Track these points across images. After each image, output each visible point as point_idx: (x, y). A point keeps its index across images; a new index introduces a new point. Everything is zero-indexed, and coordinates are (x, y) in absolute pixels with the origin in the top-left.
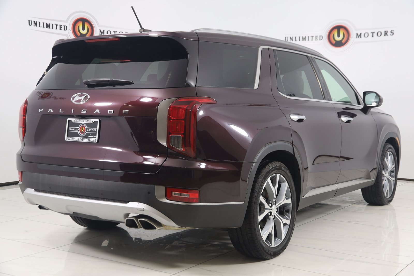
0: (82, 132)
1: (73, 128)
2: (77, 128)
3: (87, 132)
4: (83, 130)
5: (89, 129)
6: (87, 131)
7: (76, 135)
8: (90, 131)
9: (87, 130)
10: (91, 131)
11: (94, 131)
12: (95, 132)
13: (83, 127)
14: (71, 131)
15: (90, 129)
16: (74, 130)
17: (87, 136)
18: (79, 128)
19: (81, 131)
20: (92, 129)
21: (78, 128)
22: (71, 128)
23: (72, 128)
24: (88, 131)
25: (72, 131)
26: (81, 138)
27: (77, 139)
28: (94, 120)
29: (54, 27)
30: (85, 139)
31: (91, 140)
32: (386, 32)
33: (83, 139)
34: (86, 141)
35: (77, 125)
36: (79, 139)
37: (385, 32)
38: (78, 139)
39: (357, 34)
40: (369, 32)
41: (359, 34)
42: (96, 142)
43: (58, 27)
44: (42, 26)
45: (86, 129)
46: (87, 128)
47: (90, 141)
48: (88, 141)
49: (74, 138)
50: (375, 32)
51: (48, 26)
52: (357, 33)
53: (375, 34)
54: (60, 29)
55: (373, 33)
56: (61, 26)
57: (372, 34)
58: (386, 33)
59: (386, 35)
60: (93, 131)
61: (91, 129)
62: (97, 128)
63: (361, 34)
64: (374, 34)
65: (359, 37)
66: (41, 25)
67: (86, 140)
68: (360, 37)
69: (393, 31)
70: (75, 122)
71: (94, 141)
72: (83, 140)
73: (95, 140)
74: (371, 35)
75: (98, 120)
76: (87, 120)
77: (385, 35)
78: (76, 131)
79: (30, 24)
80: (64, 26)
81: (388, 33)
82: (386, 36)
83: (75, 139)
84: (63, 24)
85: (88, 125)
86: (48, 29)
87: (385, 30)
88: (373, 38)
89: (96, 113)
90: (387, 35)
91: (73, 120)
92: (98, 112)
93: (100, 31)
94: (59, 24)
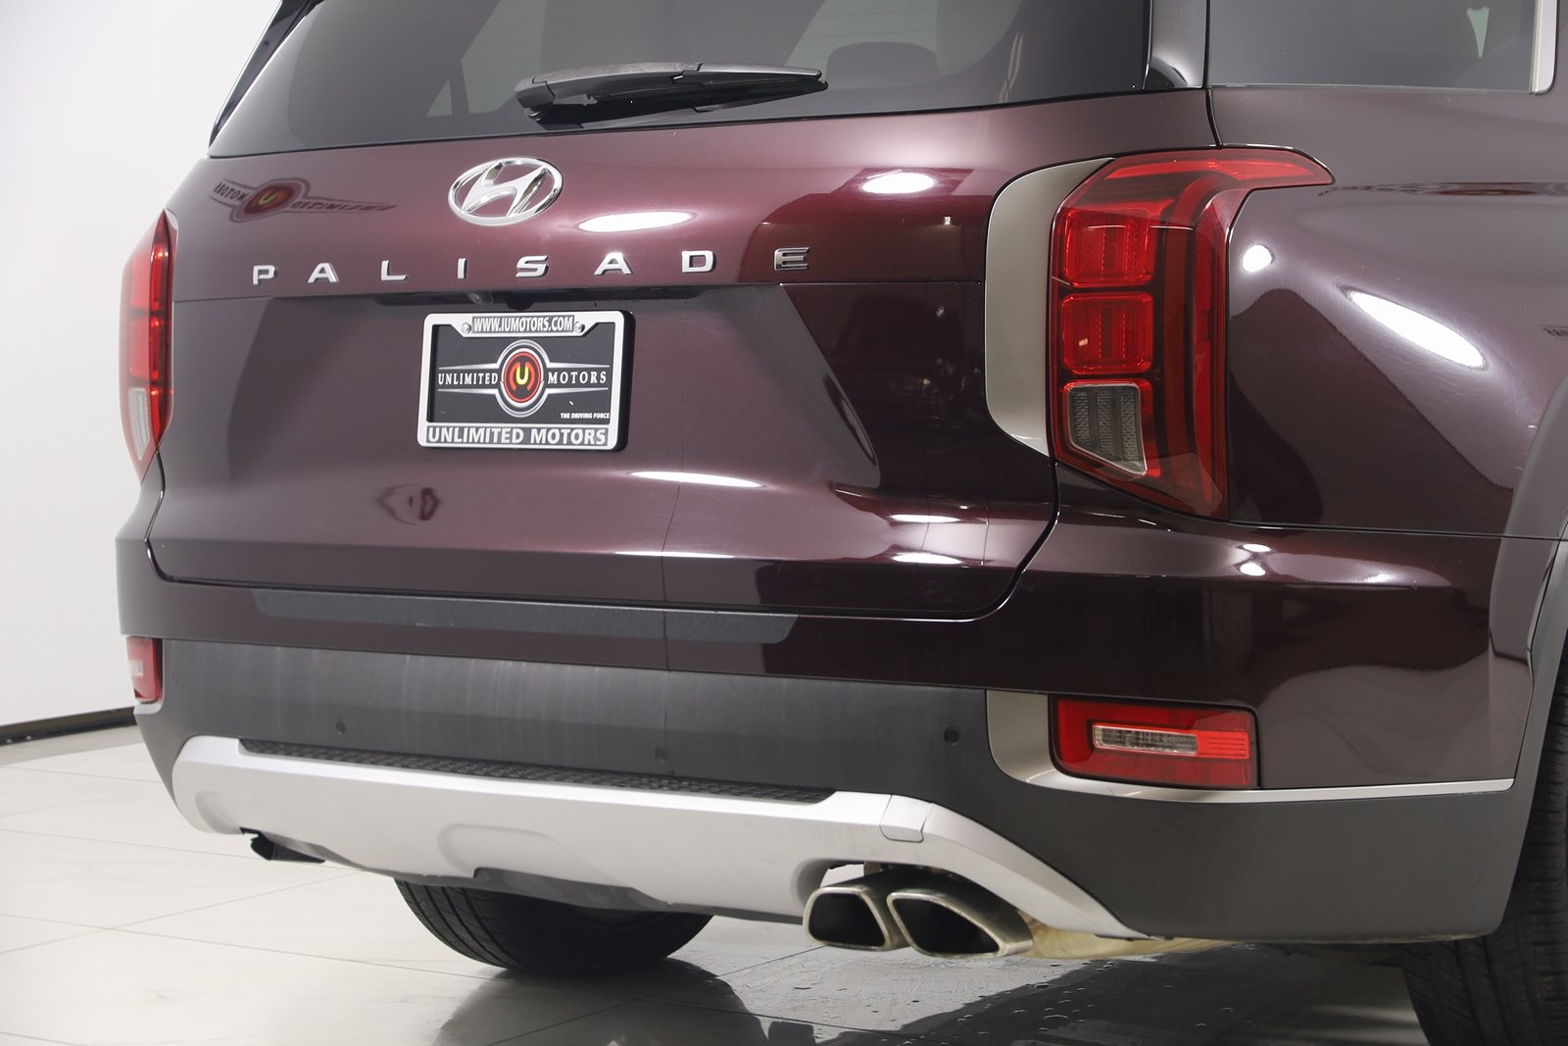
0: (521, 393)
1: (464, 371)
2: (485, 371)
3: (549, 391)
4: (522, 377)
5: (560, 371)
6: (552, 386)
7: (488, 411)
8: (569, 385)
9: (553, 379)
10: (578, 385)
11: (594, 380)
12: (598, 385)
13: (523, 360)
14: (452, 386)
15: (569, 370)
16: (468, 380)
18: (498, 371)
19: (514, 388)
20: (580, 370)
21: (491, 371)
22: (449, 372)
23: (458, 372)
24: (559, 385)
25: (458, 386)
26: (517, 429)
27: (492, 434)
28: (588, 319)
30: (543, 432)
33: (527, 432)
34: (547, 443)
36: (505, 436)
38: (496, 431)
45: (547, 371)
46: (550, 365)
47: (570, 443)
48: (560, 442)
49: (473, 431)
60: (588, 384)
61: (574, 374)
62: (611, 363)
67: (545, 436)
70: (471, 335)
71: (596, 439)
72: (527, 440)
73: (606, 434)
75: (617, 318)
76: (550, 321)
83: (477, 435)
85: (557, 347)
89: (605, 271)
91: (460, 322)
92: (622, 265)
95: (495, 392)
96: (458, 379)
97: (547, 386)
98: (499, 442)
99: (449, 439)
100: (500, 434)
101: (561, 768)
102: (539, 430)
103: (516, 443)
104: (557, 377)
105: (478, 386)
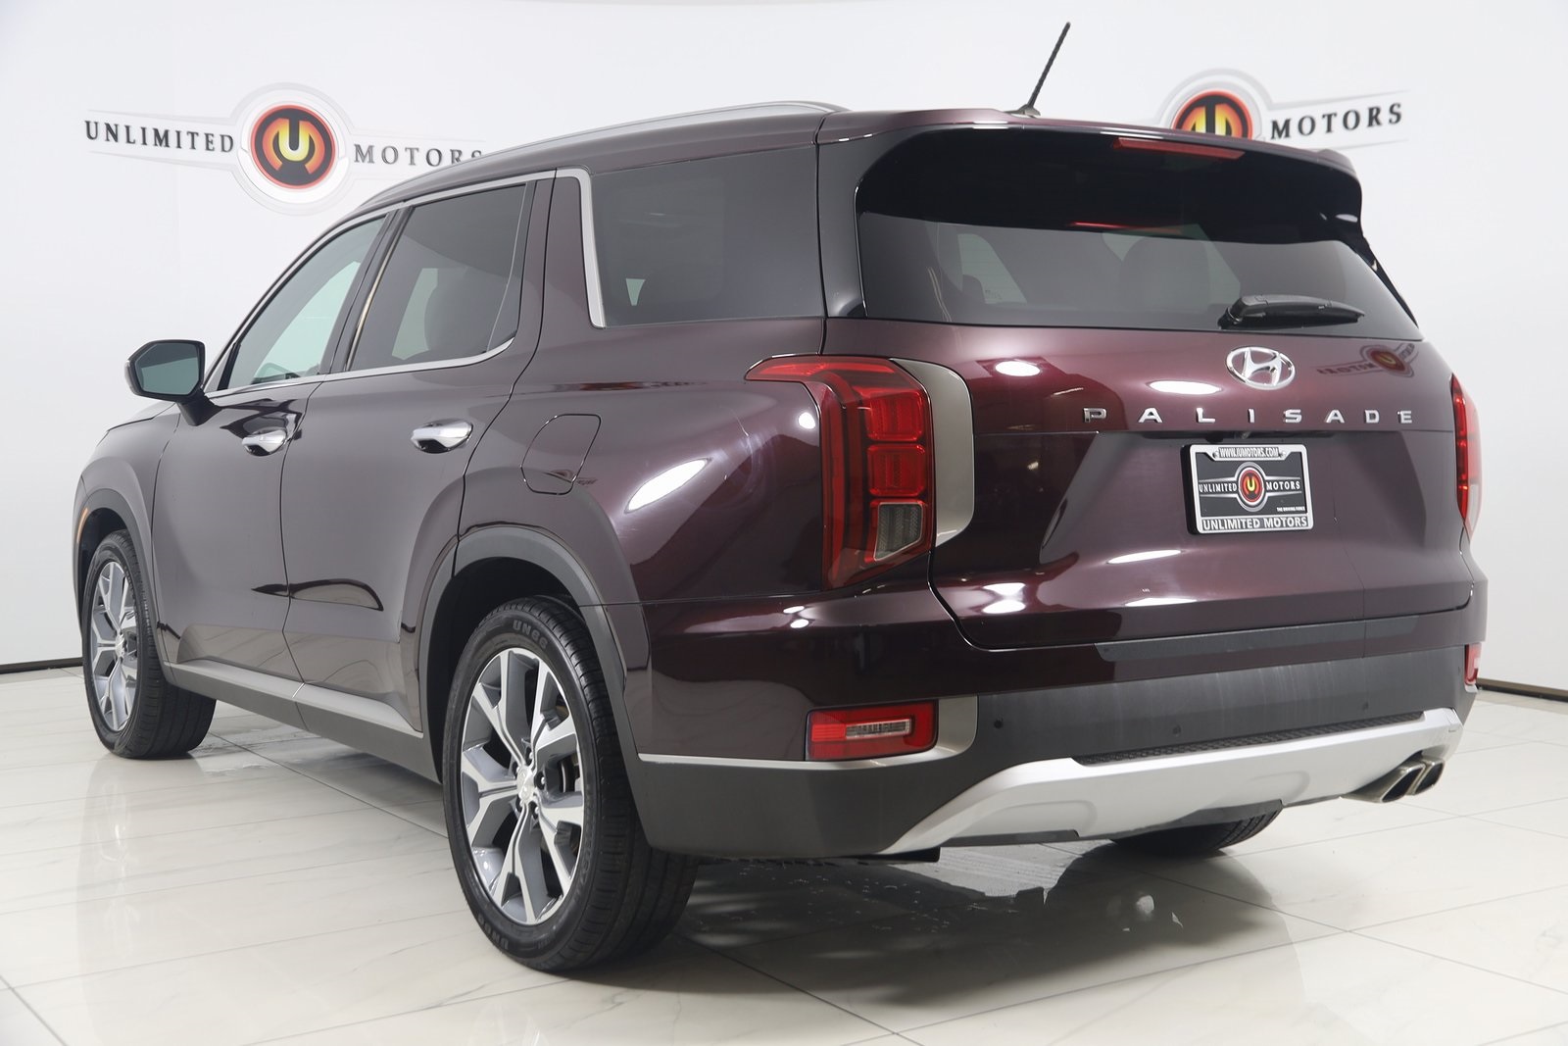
0: (1252, 496)
1: (1215, 483)
2: (1228, 483)
3: (1268, 494)
4: (1251, 486)
5: (1273, 482)
6: (1270, 491)
8: (1279, 490)
10: (1285, 490)
12: (1296, 490)
13: (1250, 475)
14: (1209, 493)
15: (1278, 481)
16: (1218, 489)
17: (1270, 508)
18: (1236, 482)
20: (1284, 481)
21: (1232, 482)
23: (1211, 483)
24: (1274, 491)
27: (1241, 523)
29: (186, 140)
30: (1271, 520)
31: (1291, 522)
32: (1374, 112)
33: (1262, 520)
34: (1274, 527)
35: (1230, 468)
36: (1251, 524)
37: (1371, 110)
39: (1275, 125)
40: (1317, 113)
41: (1281, 125)
42: (1311, 525)
43: (200, 141)
44: (140, 140)
45: (1265, 481)
47: (1287, 526)
48: (1282, 526)
49: (1229, 521)
50: (1335, 115)
51: (162, 139)
52: (1274, 119)
53: (1337, 122)
54: (208, 149)
55: (1329, 117)
56: (210, 138)
57: (1326, 120)
58: (1374, 118)
59: (1374, 122)
60: (1290, 490)
61: (1281, 483)
63: (1287, 123)
64: (1333, 119)
65: (1280, 135)
66: (136, 135)
67: (1272, 523)
68: (1284, 134)
69: (1399, 106)
71: (1301, 523)
72: (1262, 526)
73: (1307, 520)
74: (1322, 124)
77: (1370, 124)
78: (1229, 492)
79: (93, 134)
80: (222, 136)
81: (1380, 117)
82: (1375, 127)
83: (1232, 524)
84: (217, 132)
86: (162, 149)
87: (1372, 105)
88: (1329, 134)
90: (1378, 123)
93: (358, 148)
94: (202, 130)
95: (1236, 496)
96: (1212, 488)
97: (1266, 491)
98: (1246, 527)
99: (1217, 527)
100: (1246, 523)
101: (1318, 727)
102: (1268, 519)
103: (1257, 528)
104: (1273, 486)
105: (1225, 492)
